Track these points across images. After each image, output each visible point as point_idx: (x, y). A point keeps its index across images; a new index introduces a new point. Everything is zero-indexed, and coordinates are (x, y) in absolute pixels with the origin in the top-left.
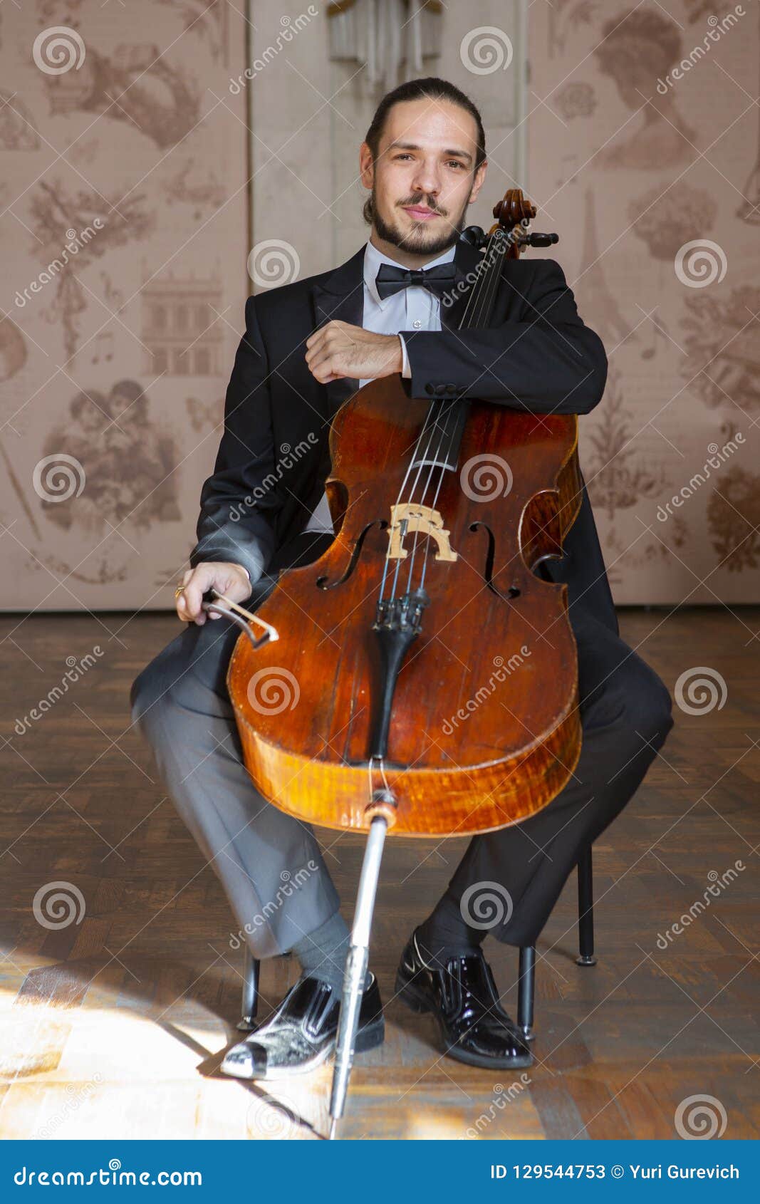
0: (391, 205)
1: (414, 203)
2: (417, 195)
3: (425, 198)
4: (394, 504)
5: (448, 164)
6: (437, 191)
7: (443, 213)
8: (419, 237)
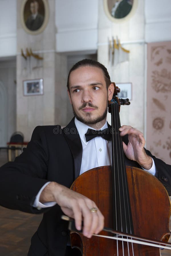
3: (87, 104)
7: (97, 108)
8: (90, 118)
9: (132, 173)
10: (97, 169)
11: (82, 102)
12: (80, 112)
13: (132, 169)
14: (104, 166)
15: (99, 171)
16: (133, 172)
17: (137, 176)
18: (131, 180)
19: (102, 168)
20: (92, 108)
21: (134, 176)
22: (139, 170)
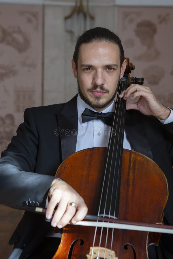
0: (86, 91)
1: (94, 89)
2: (95, 86)
3: (99, 87)
4: (92, 246)
5: (108, 69)
6: (104, 83)
7: (107, 91)
8: (98, 102)
9: (130, 157)
10: (92, 149)
11: (92, 83)
12: (88, 93)
13: (132, 153)
14: (100, 147)
15: (94, 151)
16: (132, 157)
17: (135, 161)
18: (128, 164)
19: (98, 149)
20: (103, 91)
21: (132, 160)
22: (138, 155)
